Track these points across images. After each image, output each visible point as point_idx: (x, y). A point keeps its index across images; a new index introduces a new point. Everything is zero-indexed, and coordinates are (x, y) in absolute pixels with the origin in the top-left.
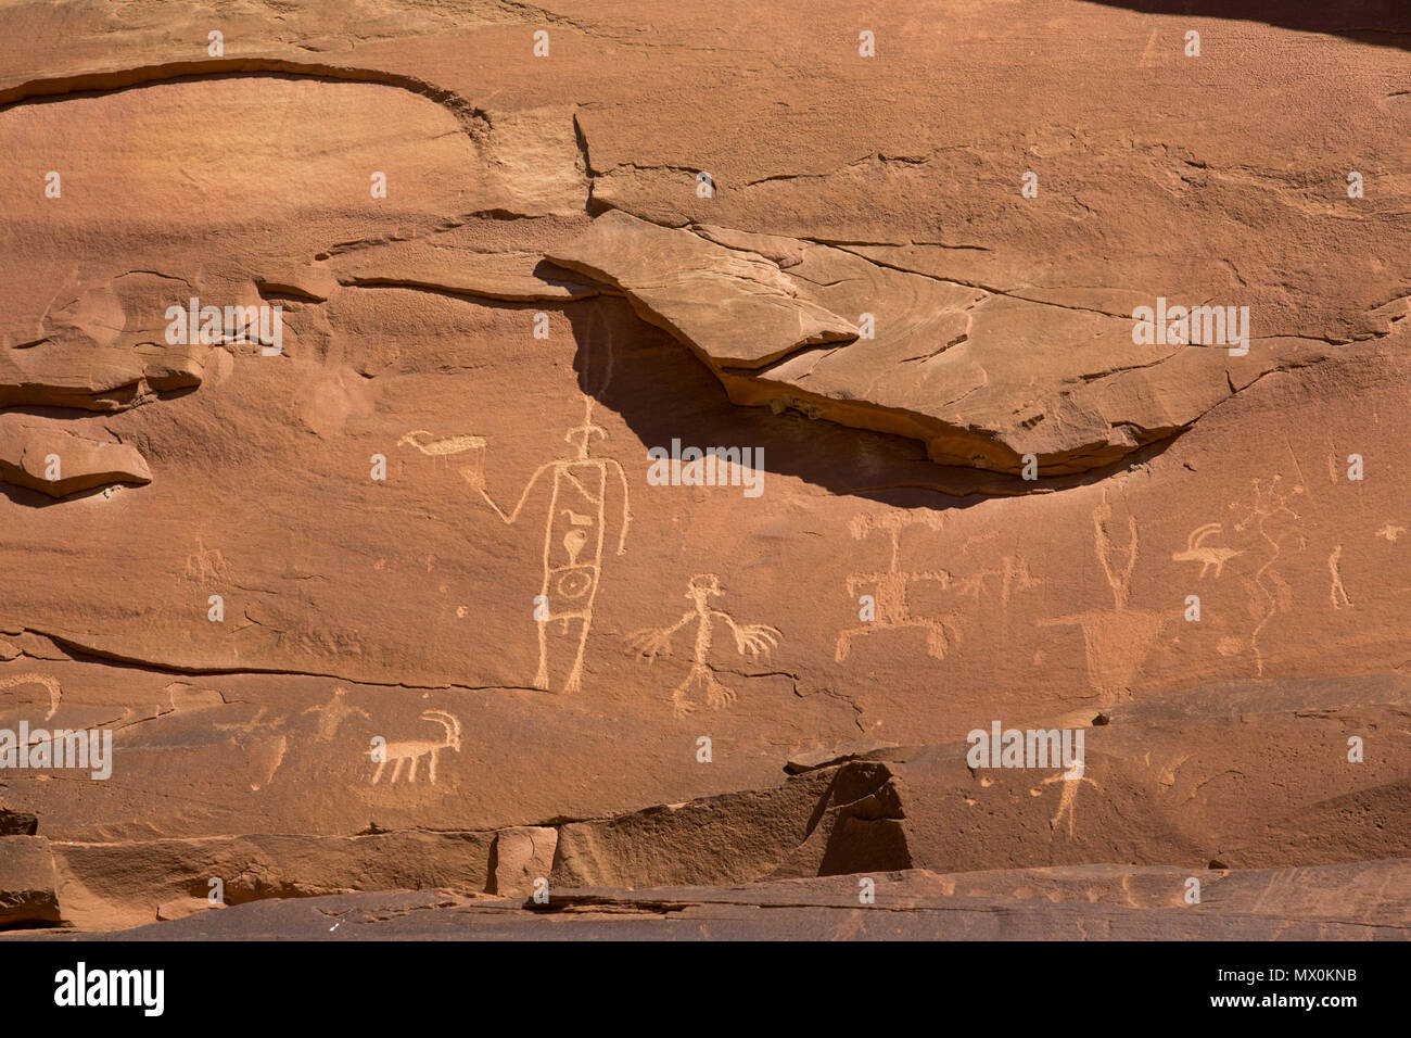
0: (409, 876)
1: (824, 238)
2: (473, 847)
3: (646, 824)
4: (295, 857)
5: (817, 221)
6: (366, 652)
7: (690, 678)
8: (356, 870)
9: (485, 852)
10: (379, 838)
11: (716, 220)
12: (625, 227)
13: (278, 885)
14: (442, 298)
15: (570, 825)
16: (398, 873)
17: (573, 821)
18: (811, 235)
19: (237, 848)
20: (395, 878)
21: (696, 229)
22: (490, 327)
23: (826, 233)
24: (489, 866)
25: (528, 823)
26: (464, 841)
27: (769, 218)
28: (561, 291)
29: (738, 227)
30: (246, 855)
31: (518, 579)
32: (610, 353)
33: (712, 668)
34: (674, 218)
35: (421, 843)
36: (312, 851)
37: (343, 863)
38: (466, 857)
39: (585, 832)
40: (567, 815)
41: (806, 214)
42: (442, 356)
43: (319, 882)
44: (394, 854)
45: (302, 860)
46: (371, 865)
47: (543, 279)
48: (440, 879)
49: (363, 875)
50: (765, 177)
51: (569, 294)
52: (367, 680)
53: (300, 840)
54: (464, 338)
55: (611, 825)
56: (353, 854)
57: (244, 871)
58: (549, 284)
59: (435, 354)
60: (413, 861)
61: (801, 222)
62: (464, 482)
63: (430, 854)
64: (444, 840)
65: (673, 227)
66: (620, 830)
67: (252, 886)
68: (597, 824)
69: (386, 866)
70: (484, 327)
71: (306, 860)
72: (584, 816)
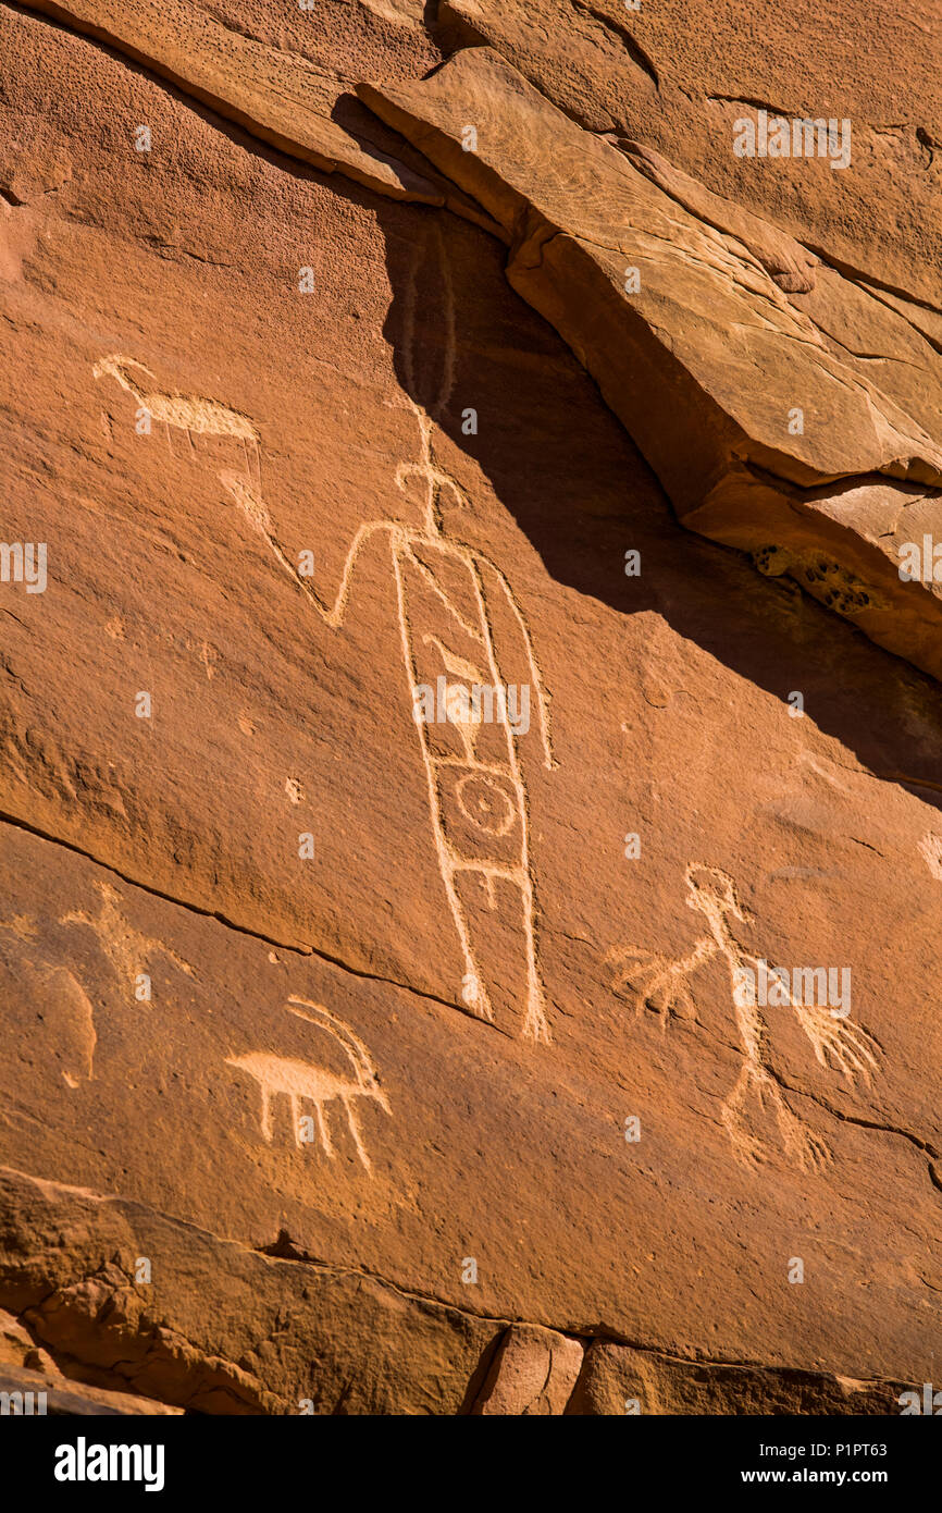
0: (337, 1370)
1: (839, 256)
2: (456, 1343)
3: (780, 1399)
4: (177, 1272)
5: (828, 221)
6: (137, 820)
7: (741, 1086)
8: (259, 1329)
9: (472, 1361)
10: (312, 1273)
11: (659, 140)
12: (508, 93)
13: (134, 1322)
14: (160, 92)
15: (613, 1349)
16: (322, 1356)
17: (621, 1341)
18: (818, 243)
19: (101, 1223)
20: (313, 1365)
21: (627, 147)
22: (246, 192)
23: (843, 251)
24: (468, 1391)
25: (550, 1322)
26: (446, 1327)
27: (749, 180)
28: (385, 173)
29: (694, 173)
30: (109, 1242)
31: (376, 753)
32: (451, 331)
33: (779, 1079)
34: (587, 107)
35: (378, 1308)
36: (204, 1267)
37: (243, 1307)
38: (441, 1361)
39: (643, 1373)
40: (617, 1328)
41: (812, 199)
42: (151, 214)
43: (197, 1337)
44: (329, 1316)
45: (184, 1280)
46: (286, 1326)
47: (352, 135)
48: (385, 1391)
49: (266, 1343)
50: (737, 92)
51: (398, 185)
52: (148, 881)
53: (194, 1235)
54: (191, 192)
55: (701, 1376)
56: (262, 1293)
57: (93, 1274)
58: (363, 149)
59: (137, 203)
60: (355, 1341)
61: (803, 211)
62: (232, 504)
63: (385, 1334)
64: (416, 1313)
65: (586, 127)
66: (719, 1393)
67: (93, 1311)
68: (668, 1363)
69: (308, 1337)
70: (231, 185)
71: (190, 1281)
72: (645, 1339)
